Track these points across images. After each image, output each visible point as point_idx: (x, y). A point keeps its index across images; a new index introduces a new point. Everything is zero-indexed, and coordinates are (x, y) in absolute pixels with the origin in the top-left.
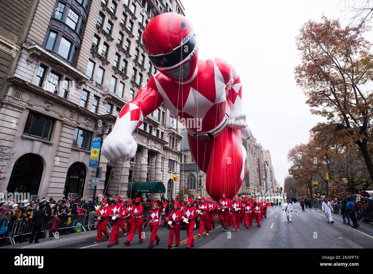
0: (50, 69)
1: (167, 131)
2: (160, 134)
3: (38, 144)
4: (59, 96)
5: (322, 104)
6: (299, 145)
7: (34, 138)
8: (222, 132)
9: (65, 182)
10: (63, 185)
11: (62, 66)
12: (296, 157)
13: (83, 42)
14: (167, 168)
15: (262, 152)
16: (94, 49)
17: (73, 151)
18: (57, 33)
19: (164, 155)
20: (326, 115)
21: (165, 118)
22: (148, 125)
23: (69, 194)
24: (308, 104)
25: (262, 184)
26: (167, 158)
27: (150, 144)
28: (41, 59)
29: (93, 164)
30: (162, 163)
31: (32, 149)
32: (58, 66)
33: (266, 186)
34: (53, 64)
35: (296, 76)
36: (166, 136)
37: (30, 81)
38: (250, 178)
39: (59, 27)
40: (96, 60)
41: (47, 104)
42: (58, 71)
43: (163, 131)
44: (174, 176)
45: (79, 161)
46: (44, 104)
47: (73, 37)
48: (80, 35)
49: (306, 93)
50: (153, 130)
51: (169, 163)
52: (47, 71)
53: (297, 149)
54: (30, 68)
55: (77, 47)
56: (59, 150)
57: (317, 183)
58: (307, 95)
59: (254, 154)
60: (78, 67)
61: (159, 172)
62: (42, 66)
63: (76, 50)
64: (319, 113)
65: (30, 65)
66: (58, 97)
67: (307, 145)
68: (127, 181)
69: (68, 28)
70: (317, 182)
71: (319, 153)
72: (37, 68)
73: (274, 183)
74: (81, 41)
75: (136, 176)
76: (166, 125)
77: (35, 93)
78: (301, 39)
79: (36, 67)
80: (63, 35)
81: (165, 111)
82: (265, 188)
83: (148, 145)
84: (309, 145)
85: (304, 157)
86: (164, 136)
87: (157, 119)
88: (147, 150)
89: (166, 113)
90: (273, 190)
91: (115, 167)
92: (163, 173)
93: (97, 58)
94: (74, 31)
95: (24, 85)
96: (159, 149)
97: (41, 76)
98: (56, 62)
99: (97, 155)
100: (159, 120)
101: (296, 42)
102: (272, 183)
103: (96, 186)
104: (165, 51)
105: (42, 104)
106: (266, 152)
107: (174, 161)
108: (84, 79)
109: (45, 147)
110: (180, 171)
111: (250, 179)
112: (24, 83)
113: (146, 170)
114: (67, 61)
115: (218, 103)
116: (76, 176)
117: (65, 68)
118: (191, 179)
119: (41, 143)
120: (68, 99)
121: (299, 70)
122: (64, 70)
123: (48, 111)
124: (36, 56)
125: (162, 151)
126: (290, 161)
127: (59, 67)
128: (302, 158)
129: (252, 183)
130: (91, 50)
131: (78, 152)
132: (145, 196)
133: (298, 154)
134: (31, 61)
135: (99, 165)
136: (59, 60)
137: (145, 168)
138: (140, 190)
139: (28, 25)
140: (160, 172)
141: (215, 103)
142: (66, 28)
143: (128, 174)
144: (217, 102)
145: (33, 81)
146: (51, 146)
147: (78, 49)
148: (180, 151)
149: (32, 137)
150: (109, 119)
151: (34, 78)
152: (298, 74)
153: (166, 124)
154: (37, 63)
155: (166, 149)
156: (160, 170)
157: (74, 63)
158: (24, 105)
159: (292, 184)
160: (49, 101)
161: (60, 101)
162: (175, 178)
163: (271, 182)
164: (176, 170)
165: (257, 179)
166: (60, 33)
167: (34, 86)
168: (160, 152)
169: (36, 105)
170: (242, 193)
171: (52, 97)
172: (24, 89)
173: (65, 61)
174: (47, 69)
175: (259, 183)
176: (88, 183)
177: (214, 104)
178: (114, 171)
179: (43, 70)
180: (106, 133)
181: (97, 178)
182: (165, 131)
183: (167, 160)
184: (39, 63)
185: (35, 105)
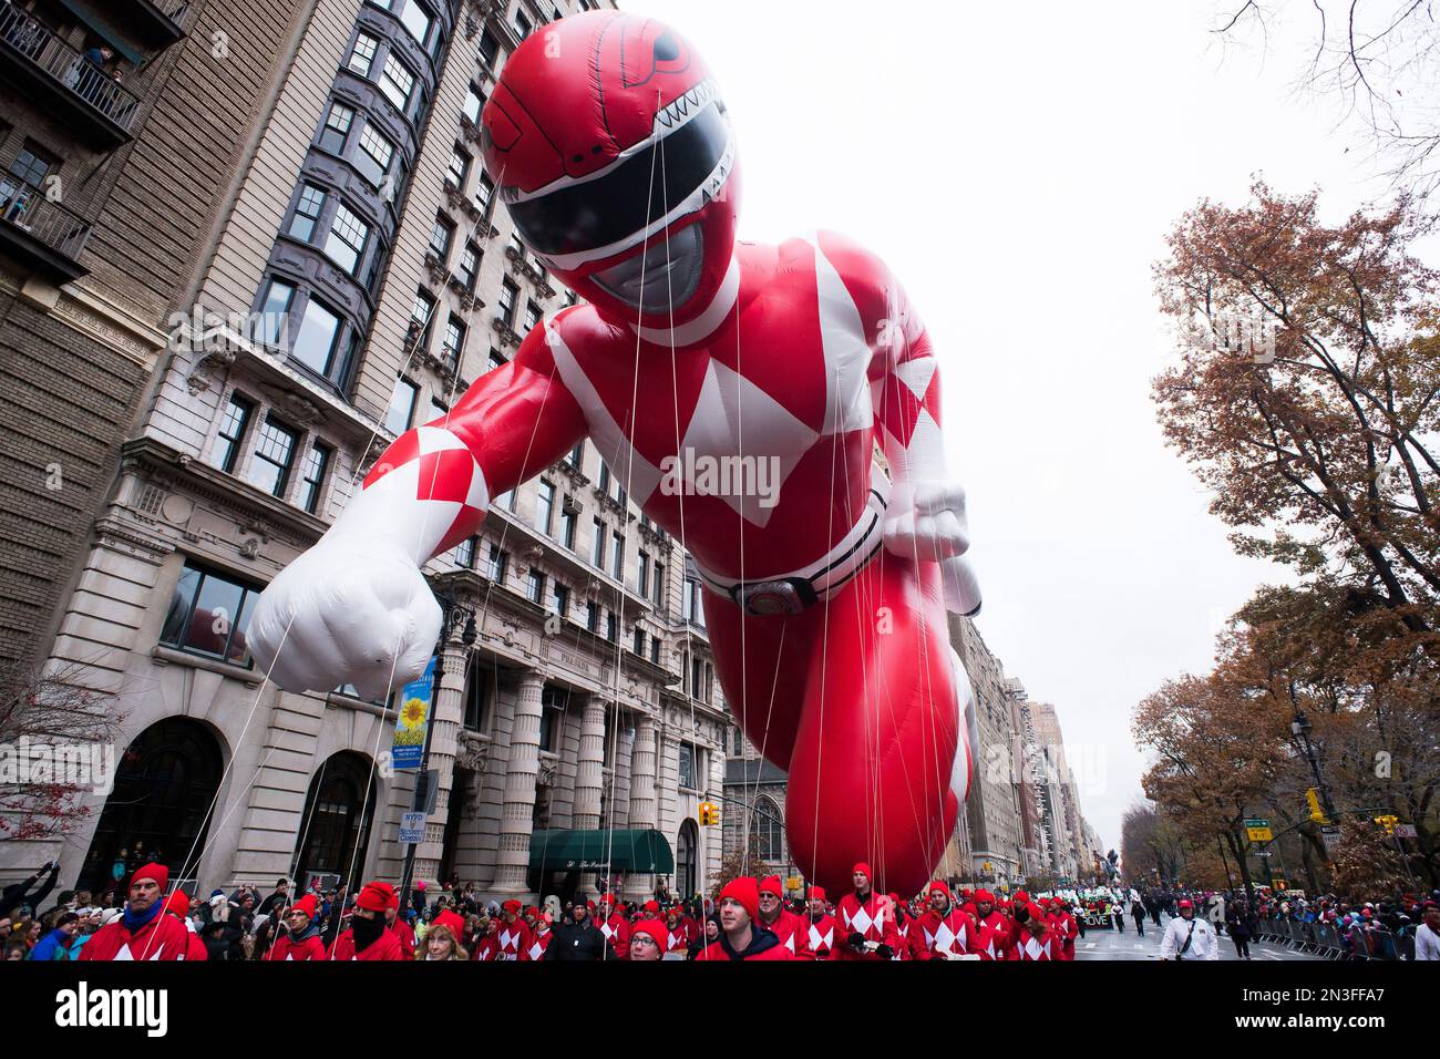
0: (265, 409)
1: (673, 634)
2: (648, 645)
3: (207, 682)
4: (292, 503)
5: (1277, 513)
6: (1177, 680)
7: (195, 659)
8: (859, 576)
9: (296, 827)
10: (290, 842)
11: (304, 398)
12: (1170, 726)
13: (380, 316)
14: (675, 775)
15: (1025, 710)
16: (417, 338)
17: (332, 709)
18: (293, 285)
19: (664, 725)
20: (1292, 556)
21: (665, 585)
22: (605, 613)
23: (311, 874)
24: (1219, 515)
25: (1033, 838)
26: (675, 735)
27: (611, 684)
28: (235, 377)
29: (405, 756)
30: (656, 754)
31: (186, 701)
32: (293, 398)
33: (1050, 847)
34: (274, 392)
35: (1161, 412)
36: (670, 654)
37: (194, 453)
38: (986, 815)
39: (301, 265)
40: (422, 376)
41: (249, 536)
42: (290, 415)
43: (659, 635)
44: (704, 805)
45: (354, 749)
46: (238, 534)
47: (346, 299)
48: (371, 289)
49: (1205, 475)
50: (623, 632)
51: (682, 756)
52: (253, 415)
53: (1170, 697)
54: (196, 406)
55: (359, 331)
56: (281, 706)
57: (1267, 835)
58: (1208, 480)
59: (998, 721)
60: (358, 402)
61: (647, 790)
62: (238, 399)
63: (355, 342)
64: (1262, 552)
65: (200, 395)
66: (287, 509)
67: (1210, 679)
68: (527, 827)
69: (330, 269)
70: (1268, 829)
71: (1263, 713)
72: (221, 405)
73: (1079, 836)
74: (374, 312)
75: (561, 808)
76: (668, 610)
77: (209, 493)
78: (1176, 271)
79: (218, 402)
80: (312, 293)
81: (664, 561)
82: (1045, 854)
83: (606, 689)
84: (1216, 680)
85: (1199, 727)
86: (662, 653)
87: (637, 588)
88: (600, 706)
89: (669, 566)
90: (1079, 866)
91: (482, 773)
92: (660, 793)
93: (427, 368)
94: (351, 279)
95: (172, 464)
96: (644, 704)
97: (233, 434)
98: (289, 386)
99: (419, 725)
100: (644, 594)
101: (1154, 285)
102: (1071, 833)
103: (415, 845)
104: (578, 165)
105: (232, 534)
106: (1042, 713)
107: (700, 749)
108: (379, 444)
109: (235, 691)
110: (724, 787)
111: (989, 818)
112: (176, 461)
113: (598, 782)
114: (322, 380)
115: (839, 435)
116: (339, 804)
117: (314, 405)
118: (765, 819)
119: (221, 677)
120: (320, 516)
121: (1170, 387)
122: (311, 411)
123: (251, 558)
124: (222, 366)
125: (655, 709)
126: (1146, 746)
127: (296, 403)
128: (1192, 734)
129: (995, 837)
130: (406, 341)
131: (351, 714)
132: (594, 886)
133: (1174, 718)
134: (204, 384)
135: (426, 761)
136: (296, 377)
137: (595, 777)
138: (578, 862)
139: (201, 261)
140: (650, 793)
141: (826, 432)
142: (325, 270)
143: (531, 798)
144: (830, 429)
145: (204, 453)
146: (252, 688)
147: (360, 340)
148: (721, 710)
149: (189, 656)
150: (464, 590)
151: (209, 440)
152: (1168, 405)
153: (671, 607)
154: (223, 390)
155: (670, 702)
156: (650, 782)
157: (347, 390)
158: (167, 539)
159: (1154, 839)
160: (256, 524)
161: (294, 525)
162: (706, 814)
163: (1068, 829)
164: (709, 785)
165: (1013, 817)
166: (303, 286)
167: (205, 470)
168: (647, 711)
169: (210, 538)
170: (960, 875)
171: (263, 506)
172: (172, 482)
173: (317, 380)
174: (254, 410)
175: (1021, 833)
176: (381, 833)
177: (818, 436)
178: (479, 785)
179: (240, 412)
180: (452, 640)
181: (418, 813)
182: (665, 632)
183: (673, 745)
184: (230, 390)
185: (204, 537)
